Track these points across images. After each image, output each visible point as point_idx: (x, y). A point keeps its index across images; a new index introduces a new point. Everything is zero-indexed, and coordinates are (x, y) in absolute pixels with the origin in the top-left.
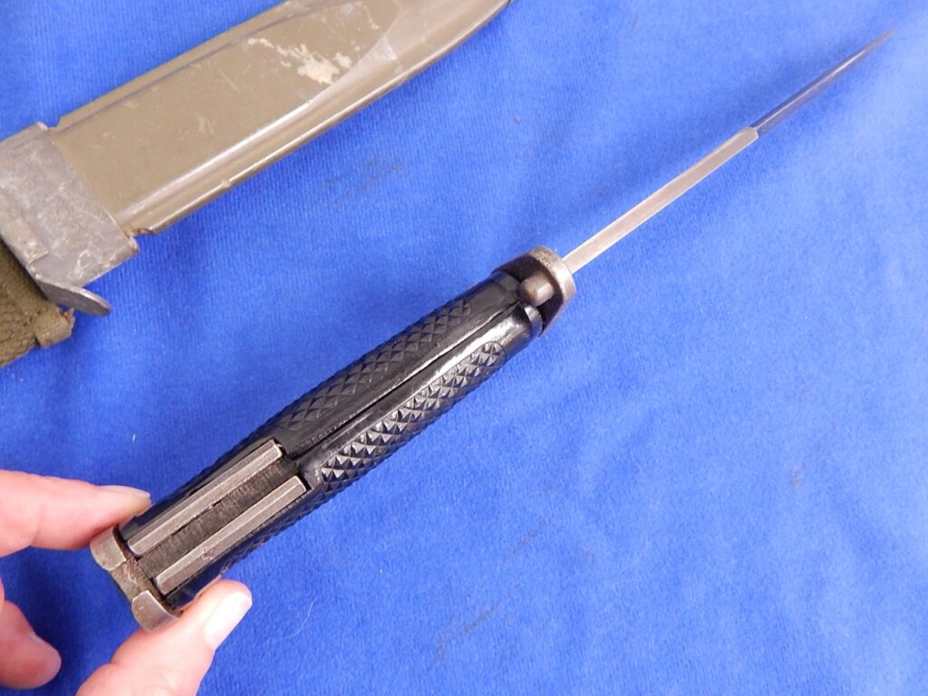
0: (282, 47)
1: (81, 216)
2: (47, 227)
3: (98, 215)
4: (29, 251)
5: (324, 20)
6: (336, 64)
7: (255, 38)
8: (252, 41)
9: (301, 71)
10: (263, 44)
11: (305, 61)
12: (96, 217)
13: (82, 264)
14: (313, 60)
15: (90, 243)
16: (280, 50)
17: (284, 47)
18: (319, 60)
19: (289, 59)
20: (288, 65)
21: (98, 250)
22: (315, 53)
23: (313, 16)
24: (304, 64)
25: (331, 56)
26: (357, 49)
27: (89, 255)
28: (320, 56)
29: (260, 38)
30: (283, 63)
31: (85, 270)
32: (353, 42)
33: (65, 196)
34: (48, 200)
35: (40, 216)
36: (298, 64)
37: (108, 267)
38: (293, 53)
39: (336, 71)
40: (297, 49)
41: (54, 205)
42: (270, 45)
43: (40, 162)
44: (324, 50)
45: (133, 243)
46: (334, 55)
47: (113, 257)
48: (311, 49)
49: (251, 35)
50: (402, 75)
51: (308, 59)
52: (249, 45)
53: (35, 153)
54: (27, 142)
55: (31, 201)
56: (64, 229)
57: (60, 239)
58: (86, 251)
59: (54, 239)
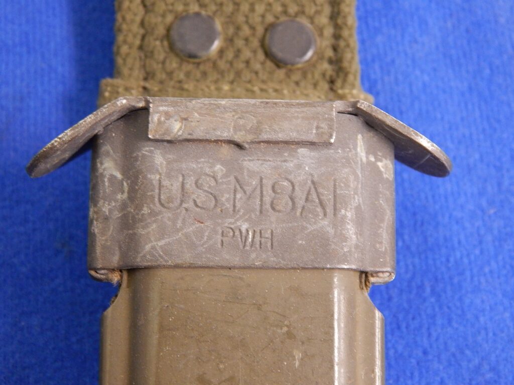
1: (179, 224)
2: (193, 165)
4: (168, 115)
13: (112, 177)
15: (131, 209)
27: (119, 196)
33: (229, 222)
35: (218, 167)
43: (311, 228)
54: (360, 233)
55: (252, 174)
56: (175, 186)
57: (164, 170)
58: (125, 195)
59: (169, 163)
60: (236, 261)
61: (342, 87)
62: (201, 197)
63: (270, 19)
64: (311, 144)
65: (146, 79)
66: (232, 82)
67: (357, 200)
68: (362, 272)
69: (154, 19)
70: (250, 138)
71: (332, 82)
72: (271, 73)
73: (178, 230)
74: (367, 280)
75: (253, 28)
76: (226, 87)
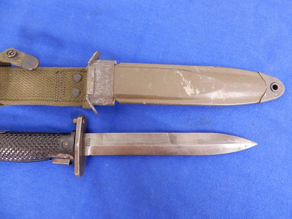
0: (184, 79)
1: (106, 90)
2: (97, 88)
3: (110, 93)
4: (89, 91)
5: (201, 78)
6: (195, 91)
7: (179, 71)
8: (178, 72)
9: (184, 88)
10: (180, 74)
11: (188, 86)
12: (109, 93)
13: (99, 101)
14: (190, 87)
15: (104, 98)
16: (183, 78)
17: (185, 79)
18: (191, 88)
19: (184, 82)
20: (182, 84)
21: (104, 100)
22: (192, 85)
23: (199, 75)
24: (186, 86)
25: (195, 89)
26: (204, 91)
27: (102, 100)
28: (192, 87)
29: (181, 72)
30: (181, 83)
31: (98, 103)
32: (204, 88)
33: (106, 83)
34: (102, 81)
35: (98, 84)
36: (185, 85)
37: (104, 105)
38: (186, 81)
39: (194, 93)
40: (188, 81)
41: (102, 84)
42: (182, 76)
43: (108, 71)
44: (194, 86)
45: (114, 103)
46: (196, 89)
47: (106, 104)
48: (191, 83)
49: (179, 70)
50: (210, 104)
51: (189, 86)
52: (177, 73)
53: (108, 68)
54: (109, 64)
55: (99, 79)
56: (100, 91)
57: (98, 92)
58: (102, 99)
59: (97, 92)
60: (112, 82)
61: (85, 70)
62: (102, 87)
63: (73, 81)
64: (95, 70)
65: (83, 101)
66: (84, 87)
67: (104, 65)
68: (115, 65)
69: (72, 100)
70: (93, 79)
71: (84, 72)
72: (83, 81)
73: (107, 90)
74: (116, 64)
75: (75, 84)
76: (85, 88)
